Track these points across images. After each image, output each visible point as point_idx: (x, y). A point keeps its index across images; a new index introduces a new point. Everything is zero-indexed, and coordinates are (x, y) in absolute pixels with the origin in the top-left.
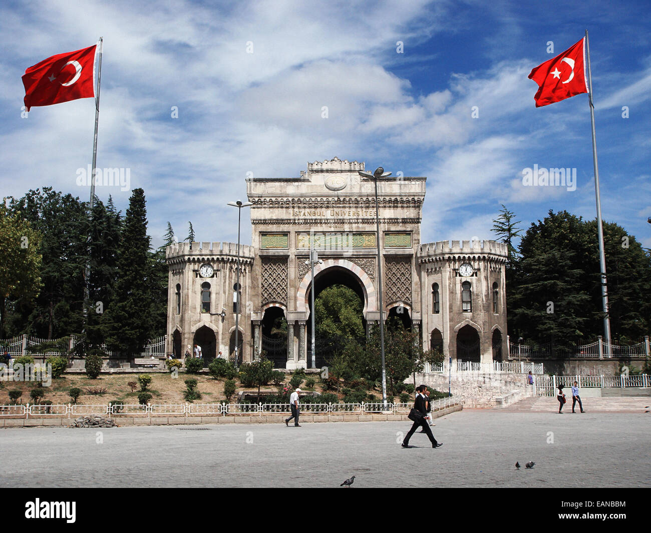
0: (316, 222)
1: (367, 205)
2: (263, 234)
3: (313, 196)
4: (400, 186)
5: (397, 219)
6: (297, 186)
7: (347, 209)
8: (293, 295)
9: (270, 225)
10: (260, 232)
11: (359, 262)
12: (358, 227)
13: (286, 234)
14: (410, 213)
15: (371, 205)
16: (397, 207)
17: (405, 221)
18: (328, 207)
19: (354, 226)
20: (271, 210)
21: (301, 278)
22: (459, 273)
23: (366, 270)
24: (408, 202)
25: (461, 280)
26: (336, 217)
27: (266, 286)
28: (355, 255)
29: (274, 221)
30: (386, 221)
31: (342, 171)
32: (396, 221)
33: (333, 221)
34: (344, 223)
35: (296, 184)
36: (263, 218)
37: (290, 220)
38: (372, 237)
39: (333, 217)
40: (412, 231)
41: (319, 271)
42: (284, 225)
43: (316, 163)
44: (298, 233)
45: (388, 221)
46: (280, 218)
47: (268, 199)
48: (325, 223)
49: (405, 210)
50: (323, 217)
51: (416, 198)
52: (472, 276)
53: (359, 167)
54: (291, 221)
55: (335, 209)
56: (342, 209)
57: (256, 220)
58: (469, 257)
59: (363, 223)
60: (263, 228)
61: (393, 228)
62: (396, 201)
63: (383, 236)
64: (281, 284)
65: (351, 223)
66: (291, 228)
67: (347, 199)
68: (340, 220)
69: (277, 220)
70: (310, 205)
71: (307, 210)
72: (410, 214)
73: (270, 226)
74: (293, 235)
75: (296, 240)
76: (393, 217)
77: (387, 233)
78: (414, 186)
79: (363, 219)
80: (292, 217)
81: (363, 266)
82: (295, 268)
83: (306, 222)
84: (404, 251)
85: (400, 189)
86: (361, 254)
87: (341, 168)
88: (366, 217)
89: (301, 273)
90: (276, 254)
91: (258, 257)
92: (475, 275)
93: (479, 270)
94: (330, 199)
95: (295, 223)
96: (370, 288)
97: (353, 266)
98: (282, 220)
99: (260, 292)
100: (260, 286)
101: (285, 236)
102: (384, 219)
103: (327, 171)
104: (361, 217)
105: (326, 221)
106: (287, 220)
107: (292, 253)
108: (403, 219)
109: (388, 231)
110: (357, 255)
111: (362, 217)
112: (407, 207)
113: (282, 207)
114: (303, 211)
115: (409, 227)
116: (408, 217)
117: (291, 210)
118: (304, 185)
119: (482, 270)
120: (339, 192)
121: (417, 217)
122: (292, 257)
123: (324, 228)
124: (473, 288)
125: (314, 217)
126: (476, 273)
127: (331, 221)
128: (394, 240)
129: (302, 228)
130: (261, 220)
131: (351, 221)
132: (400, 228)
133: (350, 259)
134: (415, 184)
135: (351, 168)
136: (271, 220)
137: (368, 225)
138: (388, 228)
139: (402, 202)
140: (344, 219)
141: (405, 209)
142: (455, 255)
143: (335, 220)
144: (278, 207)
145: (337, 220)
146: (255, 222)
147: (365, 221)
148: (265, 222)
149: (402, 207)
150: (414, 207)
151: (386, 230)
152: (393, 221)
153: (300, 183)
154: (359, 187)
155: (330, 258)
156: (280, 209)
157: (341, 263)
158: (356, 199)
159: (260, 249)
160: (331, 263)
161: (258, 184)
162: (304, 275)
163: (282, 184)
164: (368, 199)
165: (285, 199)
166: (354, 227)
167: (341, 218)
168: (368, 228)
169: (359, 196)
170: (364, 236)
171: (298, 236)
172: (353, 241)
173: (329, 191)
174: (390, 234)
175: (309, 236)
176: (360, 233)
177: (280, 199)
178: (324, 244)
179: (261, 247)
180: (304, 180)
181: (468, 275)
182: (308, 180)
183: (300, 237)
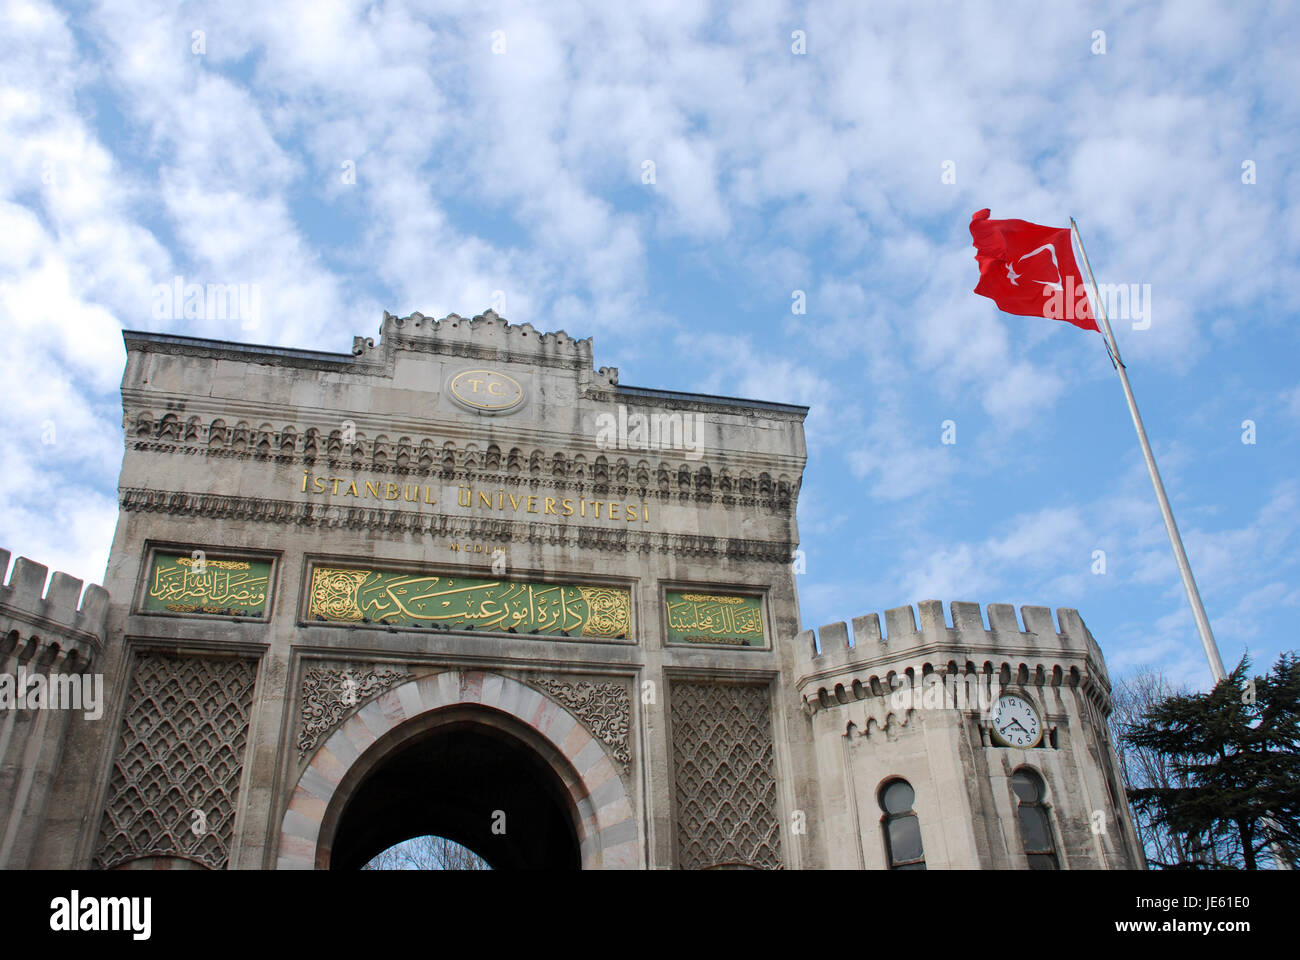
0: (395, 525)
1: (601, 480)
2: (162, 550)
3: (395, 428)
4: (719, 429)
5: (712, 540)
6: (337, 387)
7: (524, 490)
8: (264, 825)
9: (198, 518)
10: (150, 543)
11: (564, 690)
12: (564, 558)
13: (264, 558)
14: (755, 524)
15: (615, 483)
16: (708, 498)
17: (738, 551)
18: (448, 475)
19: (549, 551)
20: (215, 462)
21: (309, 747)
22: (991, 731)
23: (598, 727)
24: (746, 484)
25: (1005, 762)
26: (478, 513)
27: (132, 780)
28: (552, 664)
29: (220, 506)
30: (670, 543)
31: (510, 358)
32: (706, 546)
33: (467, 527)
34: (509, 537)
35: (333, 378)
36: (172, 488)
37: (289, 505)
38: (617, 601)
39: (467, 512)
40: (765, 588)
41: (395, 723)
42: (260, 525)
43: (417, 320)
44: (319, 561)
45: (679, 544)
46: (247, 494)
47: (207, 420)
48: (433, 531)
49: (739, 512)
50: (426, 509)
51: (775, 475)
52: (1041, 744)
53: (572, 352)
54: (294, 512)
55: (476, 483)
56: (502, 486)
57: (142, 493)
58: (1023, 667)
59: (583, 543)
60: (164, 527)
61: (697, 573)
62: (705, 477)
63: (660, 597)
64: (210, 772)
65: (540, 541)
66: (292, 540)
67: (527, 452)
68: (495, 523)
69: (236, 500)
70: (380, 460)
71: (367, 479)
72: (756, 526)
73: (201, 523)
74: (291, 568)
75: (306, 586)
76: (695, 531)
77: (674, 588)
78: (765, 435)
79: (583, 530)
80: (298, 497)
81: (582, 711)
82: (287, 700)
83: (354, 521)
84: (743, 657)
85: (720, 438)
86: (577, 659)
87: (508, 346)
88: (596, 524)
89: (311, 725)
90: (209, 636)
91: (118, 644)
92: (1047, 741)
93: (1063, 720)
94: (461, 444)
95: (307, 521)
96: (614, 805)
97: (542, 708)
98: (256, 503)
99: (97, 809)
100: (104, 776)
101: (260, 569)
102: (665, 536)
103: (458, 349)
104: (576, 520)
105: (438, 525)
106: (277, 504)
107: (281, 637)
108: (733, 542)
109: (678, 582)
110: (561, 664)
111: (582, 523)
112: (746, 502)
113: (263, 457)
114: (347, 477)
115: (755, 573)
116: (752, 535)
117: (298, 471)
118: (365, 384)
119: (1074, 721)
120: (494, 421)
121: (784, 538)
122: (278, 653)
123: (428, 550)
124: (1055, 794)
125: (389, 506)
126: (1053, 735)
127: (458, 526)
128: (699, 615)
129: (336, 544)
130: (162, 496)
131: (538, 532)
132: (722, 572)
133: (531, 675)
134: (770, 429)
135: (543, 350)
136: (206, 498)
137: (605, 555)
138: (677, 572)
139: (726, 483)
140: (509, 523)
141: (737, 507)
142: (972, 658)
143: (473, 522)
144: (245, 455)
145: (484, 523)
146: (133, 499)
147: (594, 539)
148: (179, 506)
149: (728, 501)
150: (769, 504)
151: (673, 576)
152: (699, 547)
153: (347, 378)
154: (571, 415)
155: (447, 668)
156: (252, 463)
157: (493, 693)
158: (558, 454)
159: (134, 612)
160: (447, 691)
161: (177, 362)
162: (328, 733)
163: (276, 371)
164: (603, 458)
165: (279, 427)
166: (550, 559)
167: (502, 516)
168: (602, 564)
169: (572, 444)
170: (586, 594)
171: (317, 570)
172: (543, 612)
173: (458, 415)
174: (686, 597)
175: (361, 578)
176: (571, 582)
177: (260, 422)
178: (421, 613)
179: (141, 605)
180: (366, 367)
181: (1025, 742)
182: (380, 368)
183: (323, 577)
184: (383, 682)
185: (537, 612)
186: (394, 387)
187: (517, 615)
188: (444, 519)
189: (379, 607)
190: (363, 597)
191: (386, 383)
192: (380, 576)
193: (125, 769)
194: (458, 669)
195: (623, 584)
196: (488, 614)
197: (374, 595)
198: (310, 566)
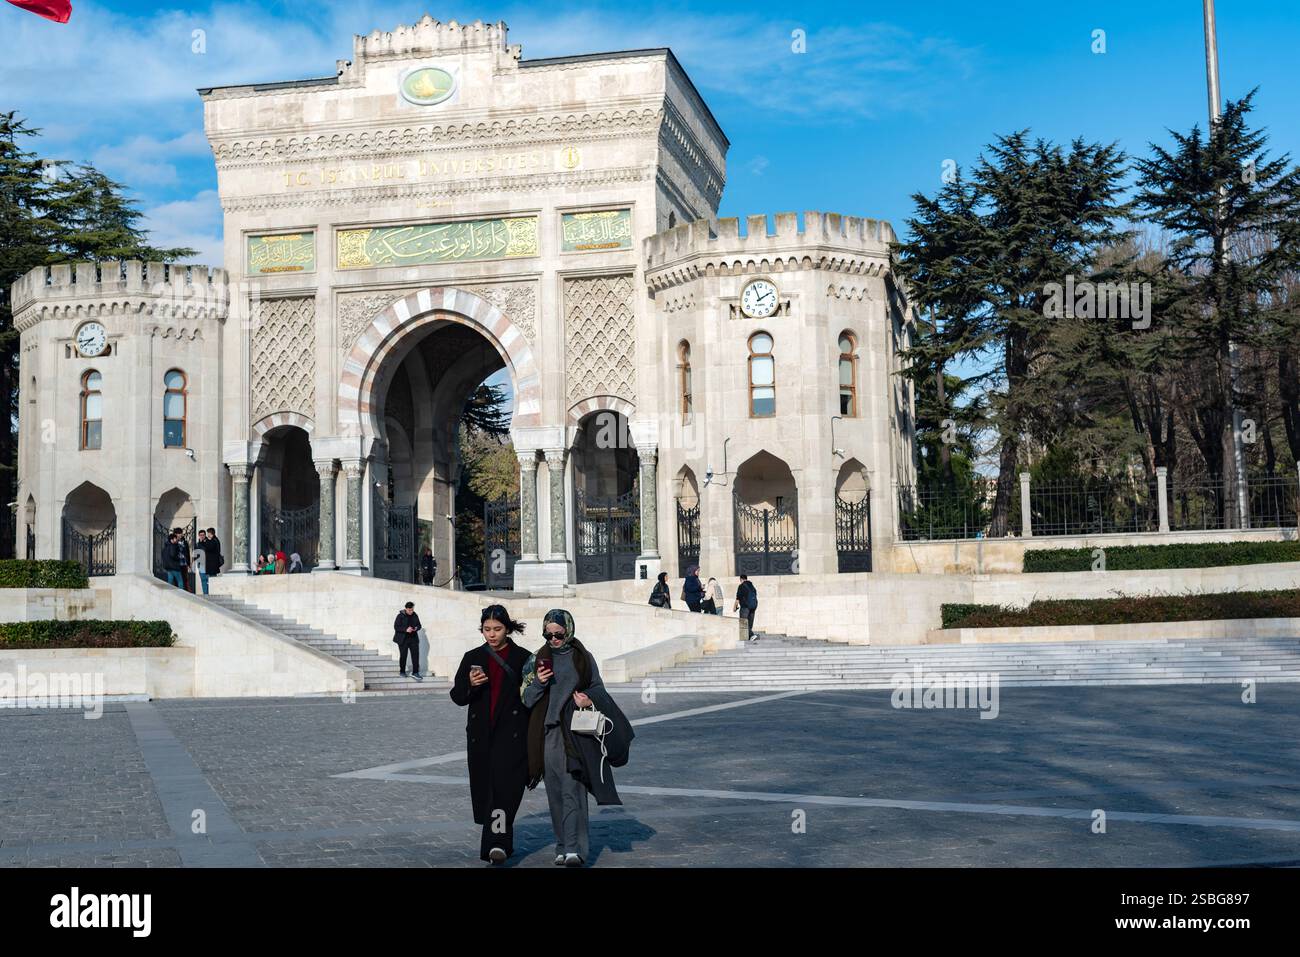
0: (381, 196)
1: (512, 139)
2: (252, 236)
3: (371, 126)
5: (593, 172)
6: (331, 101)
7: (461, 156)
9: (267, 210)
10: (244, 232)
11: (494, 294)
12: (491, 202)
13: (308, 232)
14: (627, 153)
15: (522, 139)
16: (591, 139)
17: (613, 177)
18: (410, 154)
19: (480, 198)
20: (268, 170)
21: (348, 346)
22: (741, 307)
24: (620, 122)
25: (746, 329)
26: (432, 179)
27: (262, 372)
28: (484, 278)
29: (277, 201)
30: (563, 178)
31: (442, 52)
32: (589, 177)
33: (427, 189)
34: (454, 192)
35: (327, 96)
36: (248, 193)
37: (316, 193)
38: (528, 227)
39: (424, 180)
40: (634, 203)
42: (302, 209)
43: (376, 37)
44: (340, 228)
45: (569, 178)
46: (290, 190)
47: (257, 144)
48: (405, 196)
49: (613, 145)
50: (400, 181)
51: (641, 111)
52: (777, 314)
53: (486, 37)
55: (428, 156)
56: (446, 156)
57: (232, 201)
58: (765, 261)
59: (503, 188)
60: (250, 219)
61: (583, 198)
62: (587, 122)
63: (557, 221)
64: (300, 364)
65: (473, 191)
66: (322, 216)
67: (459, 127)
68: (443, 184)
69: (285, 196)
70: (366, 151)
71: (360, 166)
72: (625, 156)
73: (269, 214)
74: (324, 235)
75: (334, 245)
76: (580, 167)
77: (567, 212)
78: (633, 78)
79: (501, 179)
80: (321, 186)
81: (505, 306)
82: (332, 319)
83: (356, 197)
84: (613, 258)
85: (598, 87)
87: (439, 44)
88: (510, 173)
89: (347, 333)
90: (284, 287)
94: (415, 130)
95: (328, 202)
97: (481, 307)
98: (297, 196)
99: (246, 390)
101: (307, 239)
102: (558, 174)
103: (405, 53)
104: (496, 173)
105: (407, 192)
106: (309, 194)
107: (323, 281)
108: (607, 171)
109: (570, 207)
110: (490, 277)
111: (501, 174)
112: (618, 137)
113: (295, 162)
114: (348, 167)
115: (625, 192)
116: (623, 163)
117: (317, 168)
118: (348, 96)
122: (323, 293)
123: (404, 210)
124: (778, 348)
125: (376, 183)
126: (789, 305)
127: (420, 190)
128: (585, 229)
129: (348, 215)
131: (472, 186)
132: (600, 195)
136: (268, 196)
137: (518, 195)
138: (569, 200)
140: (452, 183)
141: (613, 142)
142: (727, 258)
143: (429, 186)
144: (285, 162)
145: (437, 185)
146: (230, 205)
147: (509, 184)
148: (254, 205)
151: (565, 204)
152: (583, 179)
154: (487, 91)
155: (422, 289)
156: (290, 167)
157: (449, 302)
158: (480, 125)
159: (243, 277)
160: (425, 301)
161: (233, 103)
162: (357, 337)
164: (512, 121)
165: (300, 141)
167: (447, 178)
168: (516, 201)
169: (490, 116)
170: (508, 224)
171: (340, 233)
172: (480, 242)
173: (411, 109)
174: (576, 216)
175: (366, 235)
176: (496, 218)
177: (289, 138)
178: (405, 253)
179: (246, 273)
180: (348, 83)
181: (764, 314)
182: (356, 82)
183: (345, 239)
184: (385, 302)
185: (476, 242)
186: (368, 94)
187: (464, 247)
188: (411, 186)
189: (378, 252)
190: (370, 248)
191: (361, 93)
192: (378, 231)
193: (257, 366)
194: (428, 287)
195: (530, 215)
196: (445, 248)
197: (375, 245)
198: (335, 232)
